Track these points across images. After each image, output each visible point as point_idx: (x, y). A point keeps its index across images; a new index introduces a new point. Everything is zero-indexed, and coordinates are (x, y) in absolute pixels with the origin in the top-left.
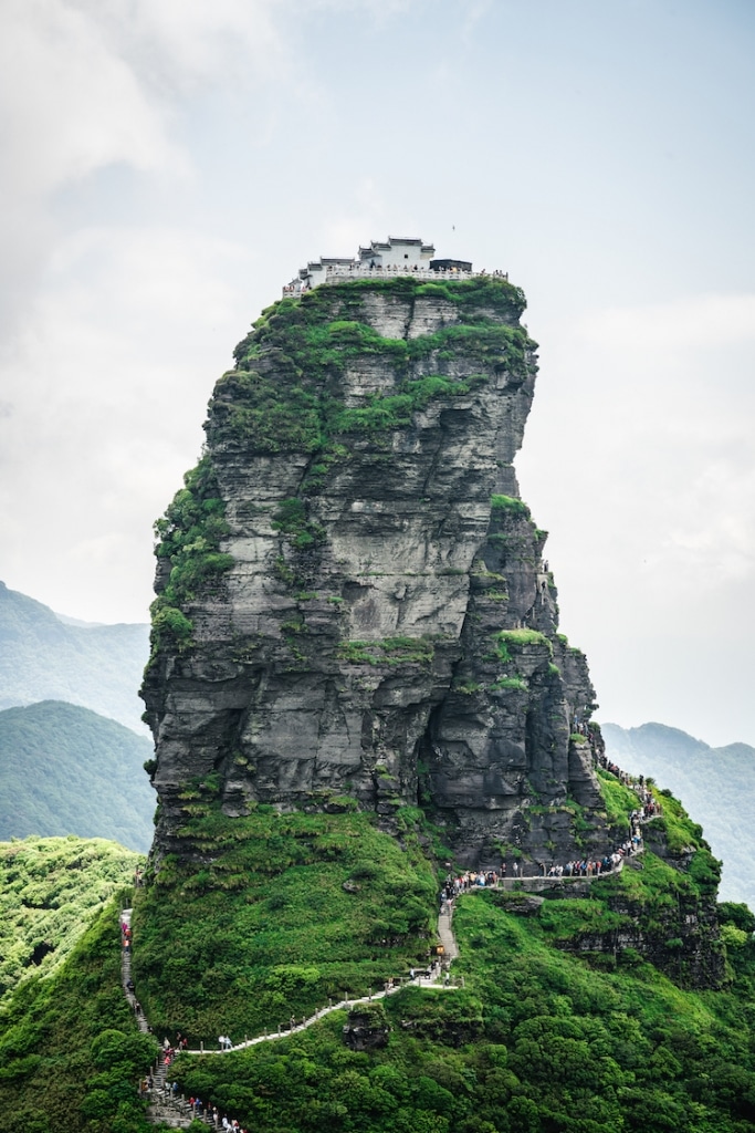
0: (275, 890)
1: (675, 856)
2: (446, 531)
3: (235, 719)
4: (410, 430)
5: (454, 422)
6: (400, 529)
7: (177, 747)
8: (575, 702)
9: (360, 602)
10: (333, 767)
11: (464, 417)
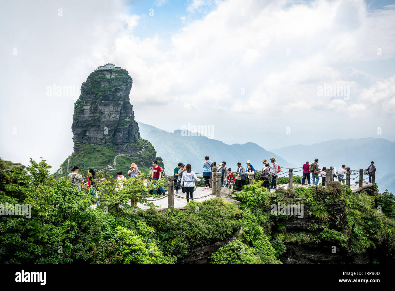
0: (89, 156)
1: (150, 151)
2: (116, 105)
3: (85, 132)
4: (111, 91)
5: (117, 90)
6: (110, 105)
7: (76, 136)
8: (136, 129)
9: (103, 115)
10: (99, 139)
11: (119, 89)
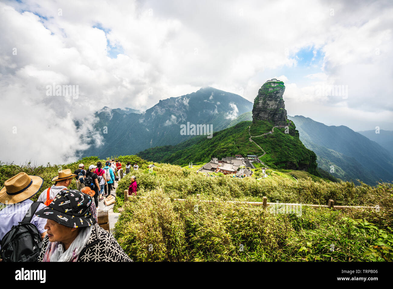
0: (260, 126)
1: (292, 126)
2: (276, 101)
3: (259, 114)
4: (274, 93)
5: (277, 93)
6: (272, 100)
7: (254, 115)
8: (285, 114)
9: (269, 106)
10: (266, 118)
11: (278, 92)
